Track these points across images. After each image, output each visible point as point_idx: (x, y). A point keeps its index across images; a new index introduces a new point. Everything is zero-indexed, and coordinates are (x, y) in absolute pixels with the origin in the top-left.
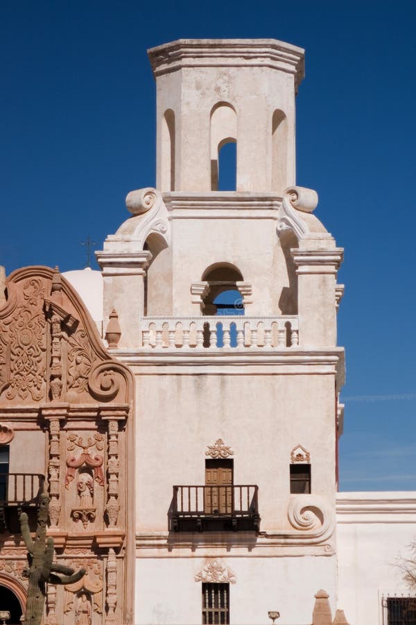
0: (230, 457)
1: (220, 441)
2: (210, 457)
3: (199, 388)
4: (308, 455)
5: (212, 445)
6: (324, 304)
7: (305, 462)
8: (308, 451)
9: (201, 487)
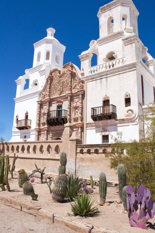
0: (109, 99)
1: (106, 95)
2: (104, 100)
3: (101, 82)
4: (129, 95)
5: (104, 96)
6: (132, 51)
7: (129, 97)
8: (129, 93)
9: (101, 107)
